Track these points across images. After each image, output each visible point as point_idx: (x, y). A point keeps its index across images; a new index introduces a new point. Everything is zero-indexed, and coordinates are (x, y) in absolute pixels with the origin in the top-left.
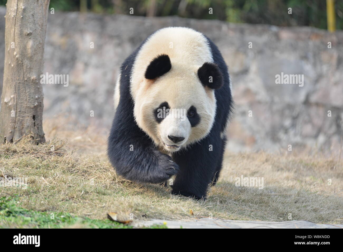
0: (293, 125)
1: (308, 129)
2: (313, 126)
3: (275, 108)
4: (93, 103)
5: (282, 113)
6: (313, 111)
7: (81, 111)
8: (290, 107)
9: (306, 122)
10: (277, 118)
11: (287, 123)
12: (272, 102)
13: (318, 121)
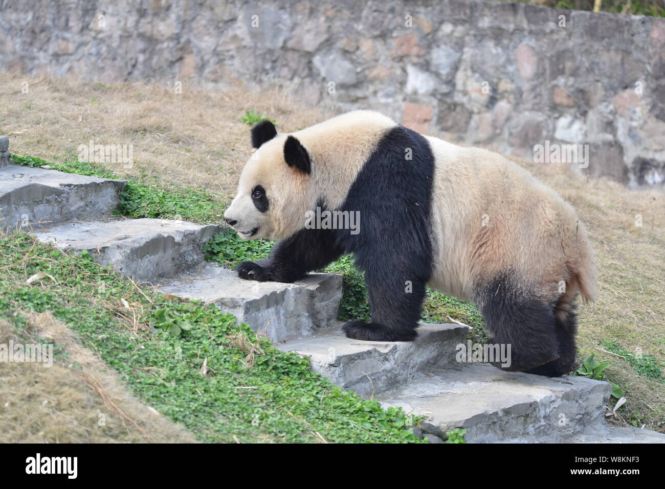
0: (273, 68)
1: (285, 72)
2: (290, 69)
3: (258, 52)
4: (109, 46)
5: (263, 57)
6: (290, 55)
7: (98, 54)
8: (271, 51)
9: (284, 66)
10: (260, 62)
11: (268, 66)
12: (256, 48)
13: (293, 65)
